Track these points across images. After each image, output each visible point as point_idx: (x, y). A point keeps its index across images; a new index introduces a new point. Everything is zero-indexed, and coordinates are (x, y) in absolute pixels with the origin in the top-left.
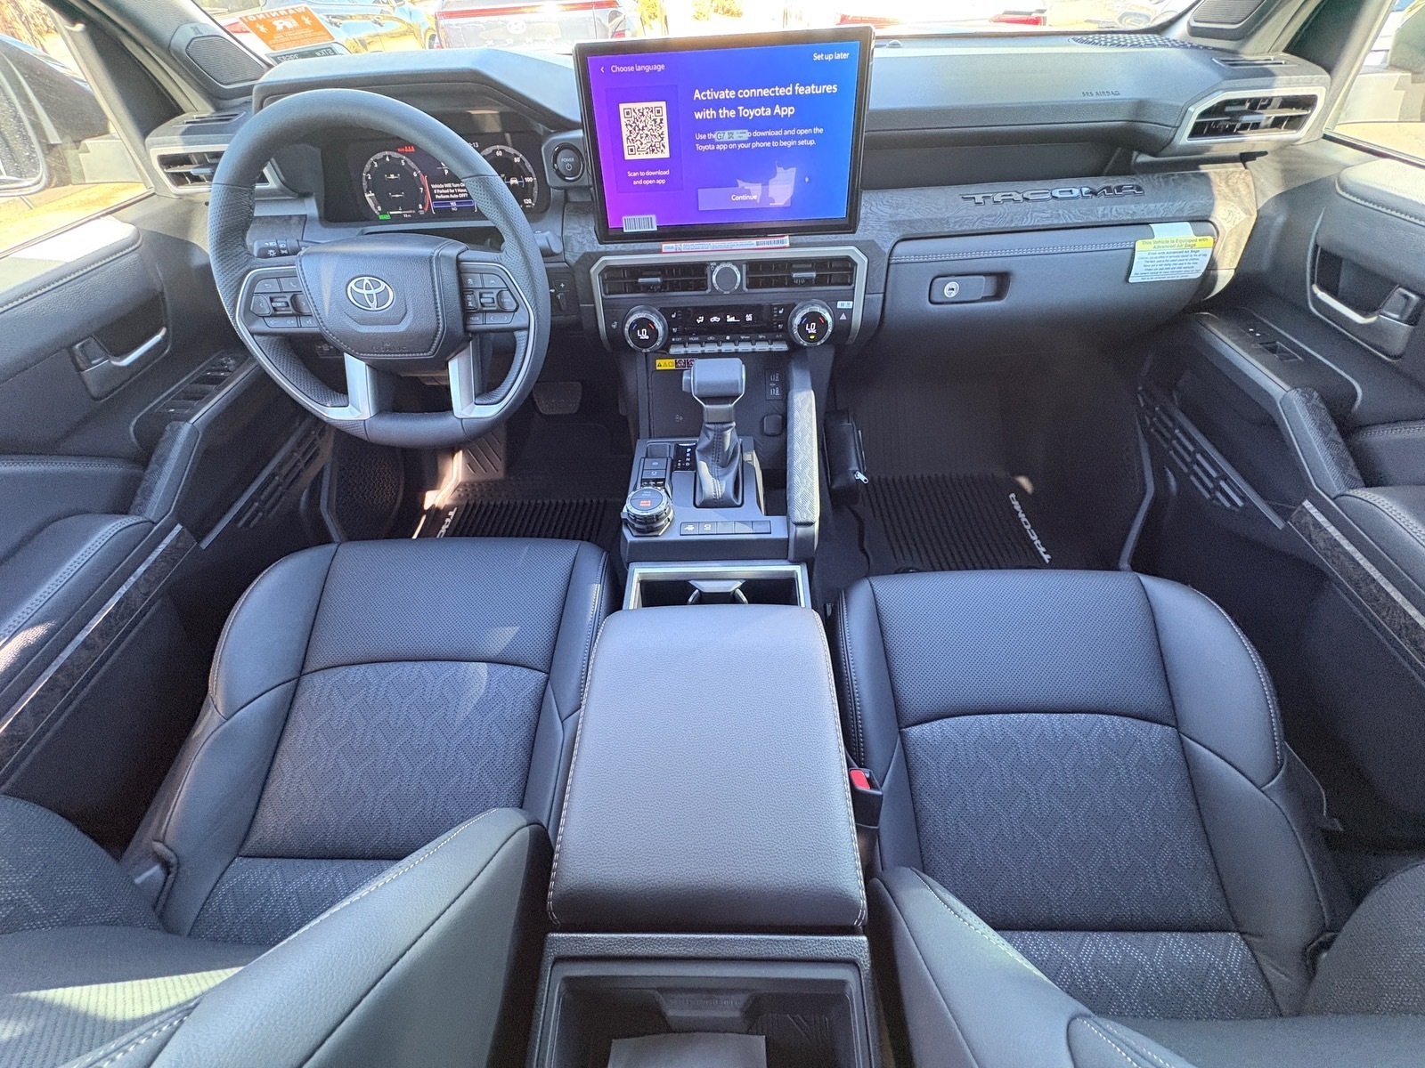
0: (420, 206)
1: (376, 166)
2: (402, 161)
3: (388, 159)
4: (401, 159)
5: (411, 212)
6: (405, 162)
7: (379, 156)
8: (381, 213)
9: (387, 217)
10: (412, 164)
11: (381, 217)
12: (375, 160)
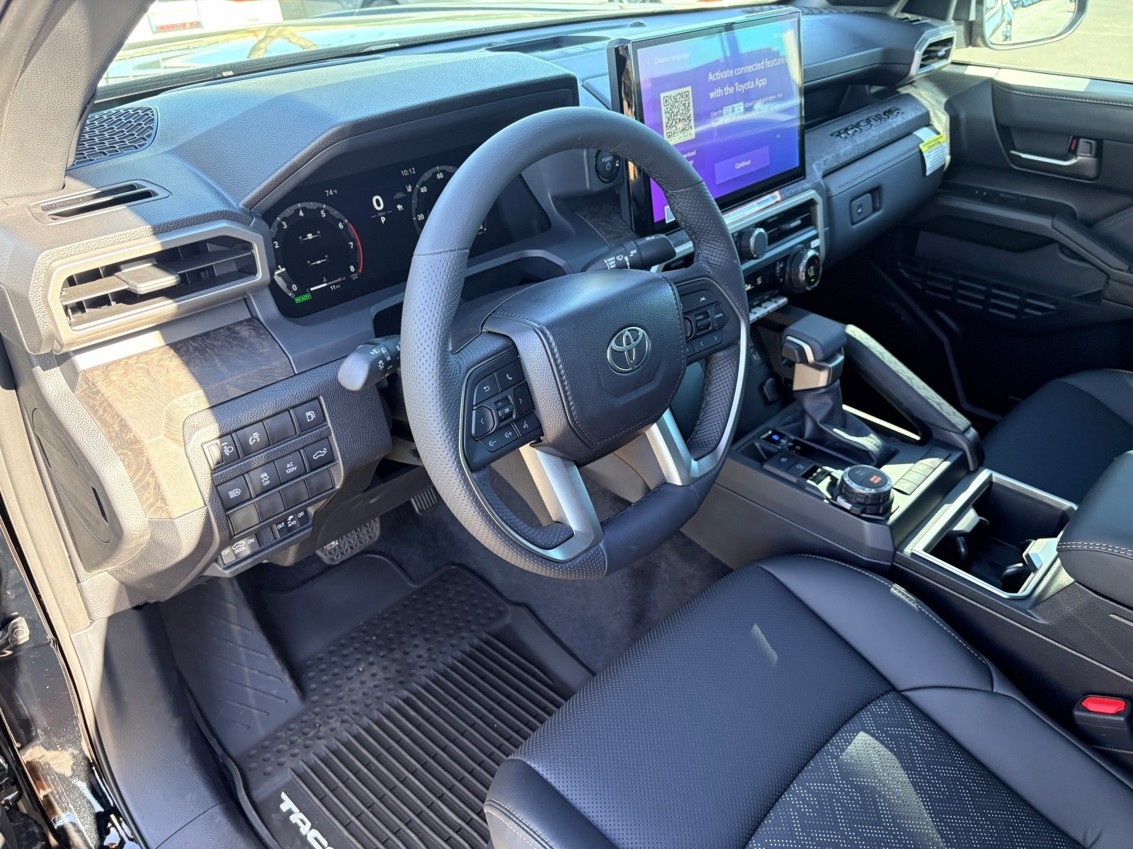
0: (352, 268)
1: (286, 227)
2: (322, 212)
3: (301, 214)
4: (320, 209)
5: (340, 280)
6: (326, 211)
7: (289, 211)
8: (298, 294)
9: (306, 297)
10: (336, 213)
11: (298, 300)
12: (283, 220)
